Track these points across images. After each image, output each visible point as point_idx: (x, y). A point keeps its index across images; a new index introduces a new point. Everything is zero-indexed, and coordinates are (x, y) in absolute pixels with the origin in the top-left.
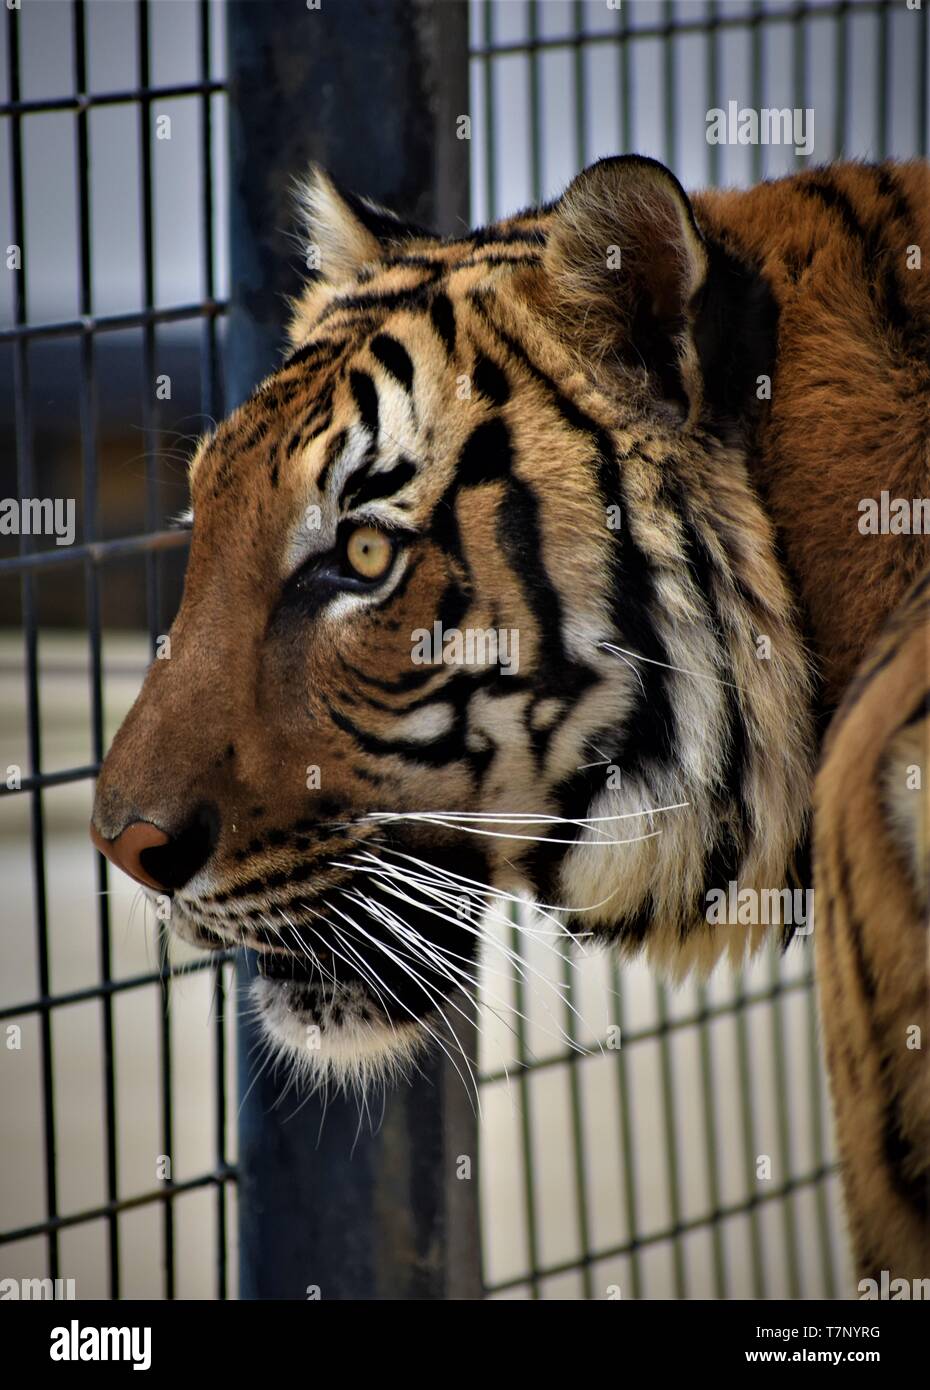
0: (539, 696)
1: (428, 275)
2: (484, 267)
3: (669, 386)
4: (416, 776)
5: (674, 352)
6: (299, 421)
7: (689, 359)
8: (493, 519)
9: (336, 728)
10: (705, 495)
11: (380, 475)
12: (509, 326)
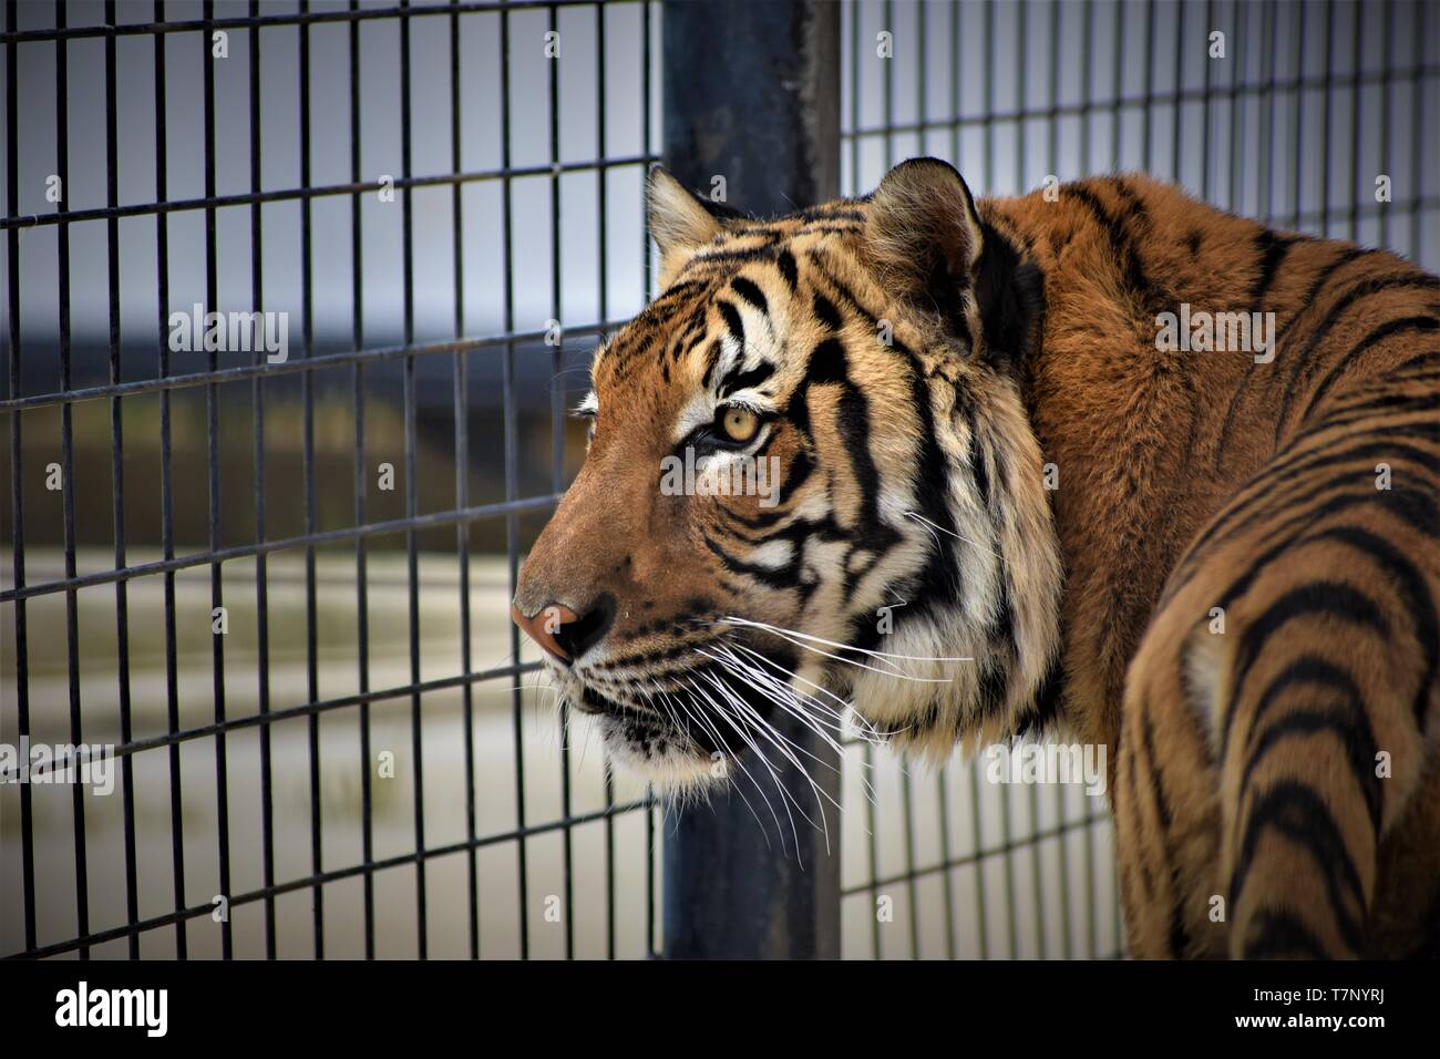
0: (857, 547)
1: (770, 239)
2: (820, 234)
3: (957, 328)
4: (762, 593)
5: (960, 303)
6: (679, 333)
7: (972, 309)
8: (834, 410)
9: (709, 550)
10: (989, 414)
11: (747, 374)
12: (841, 275)
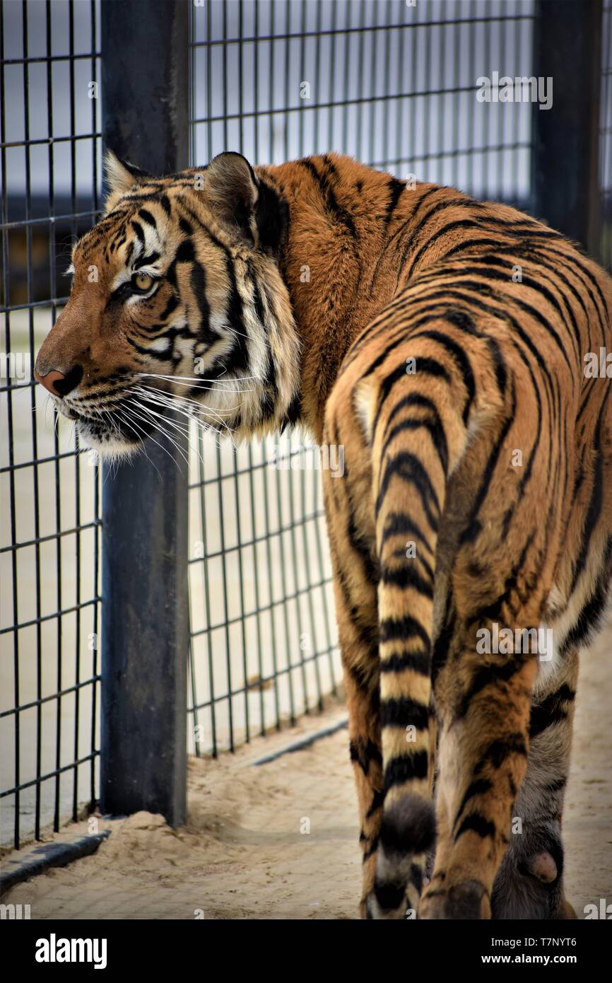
0: (199, 342)
1: (158, 189)
2: (181, 187)
3: (248, 234)
4: (155, 363)
5: (247, 223)
6: (113, 238)
7: (254, 226)
8: (189, 275)
9: (129, 344)
10: (263, 276)
11: (146, 258)
12: (192, 208)
